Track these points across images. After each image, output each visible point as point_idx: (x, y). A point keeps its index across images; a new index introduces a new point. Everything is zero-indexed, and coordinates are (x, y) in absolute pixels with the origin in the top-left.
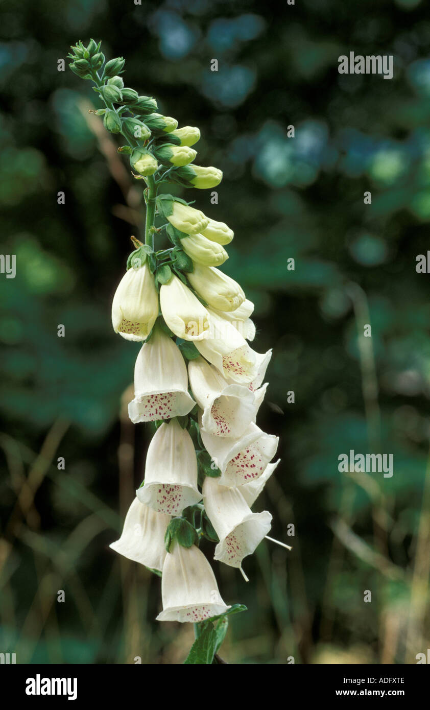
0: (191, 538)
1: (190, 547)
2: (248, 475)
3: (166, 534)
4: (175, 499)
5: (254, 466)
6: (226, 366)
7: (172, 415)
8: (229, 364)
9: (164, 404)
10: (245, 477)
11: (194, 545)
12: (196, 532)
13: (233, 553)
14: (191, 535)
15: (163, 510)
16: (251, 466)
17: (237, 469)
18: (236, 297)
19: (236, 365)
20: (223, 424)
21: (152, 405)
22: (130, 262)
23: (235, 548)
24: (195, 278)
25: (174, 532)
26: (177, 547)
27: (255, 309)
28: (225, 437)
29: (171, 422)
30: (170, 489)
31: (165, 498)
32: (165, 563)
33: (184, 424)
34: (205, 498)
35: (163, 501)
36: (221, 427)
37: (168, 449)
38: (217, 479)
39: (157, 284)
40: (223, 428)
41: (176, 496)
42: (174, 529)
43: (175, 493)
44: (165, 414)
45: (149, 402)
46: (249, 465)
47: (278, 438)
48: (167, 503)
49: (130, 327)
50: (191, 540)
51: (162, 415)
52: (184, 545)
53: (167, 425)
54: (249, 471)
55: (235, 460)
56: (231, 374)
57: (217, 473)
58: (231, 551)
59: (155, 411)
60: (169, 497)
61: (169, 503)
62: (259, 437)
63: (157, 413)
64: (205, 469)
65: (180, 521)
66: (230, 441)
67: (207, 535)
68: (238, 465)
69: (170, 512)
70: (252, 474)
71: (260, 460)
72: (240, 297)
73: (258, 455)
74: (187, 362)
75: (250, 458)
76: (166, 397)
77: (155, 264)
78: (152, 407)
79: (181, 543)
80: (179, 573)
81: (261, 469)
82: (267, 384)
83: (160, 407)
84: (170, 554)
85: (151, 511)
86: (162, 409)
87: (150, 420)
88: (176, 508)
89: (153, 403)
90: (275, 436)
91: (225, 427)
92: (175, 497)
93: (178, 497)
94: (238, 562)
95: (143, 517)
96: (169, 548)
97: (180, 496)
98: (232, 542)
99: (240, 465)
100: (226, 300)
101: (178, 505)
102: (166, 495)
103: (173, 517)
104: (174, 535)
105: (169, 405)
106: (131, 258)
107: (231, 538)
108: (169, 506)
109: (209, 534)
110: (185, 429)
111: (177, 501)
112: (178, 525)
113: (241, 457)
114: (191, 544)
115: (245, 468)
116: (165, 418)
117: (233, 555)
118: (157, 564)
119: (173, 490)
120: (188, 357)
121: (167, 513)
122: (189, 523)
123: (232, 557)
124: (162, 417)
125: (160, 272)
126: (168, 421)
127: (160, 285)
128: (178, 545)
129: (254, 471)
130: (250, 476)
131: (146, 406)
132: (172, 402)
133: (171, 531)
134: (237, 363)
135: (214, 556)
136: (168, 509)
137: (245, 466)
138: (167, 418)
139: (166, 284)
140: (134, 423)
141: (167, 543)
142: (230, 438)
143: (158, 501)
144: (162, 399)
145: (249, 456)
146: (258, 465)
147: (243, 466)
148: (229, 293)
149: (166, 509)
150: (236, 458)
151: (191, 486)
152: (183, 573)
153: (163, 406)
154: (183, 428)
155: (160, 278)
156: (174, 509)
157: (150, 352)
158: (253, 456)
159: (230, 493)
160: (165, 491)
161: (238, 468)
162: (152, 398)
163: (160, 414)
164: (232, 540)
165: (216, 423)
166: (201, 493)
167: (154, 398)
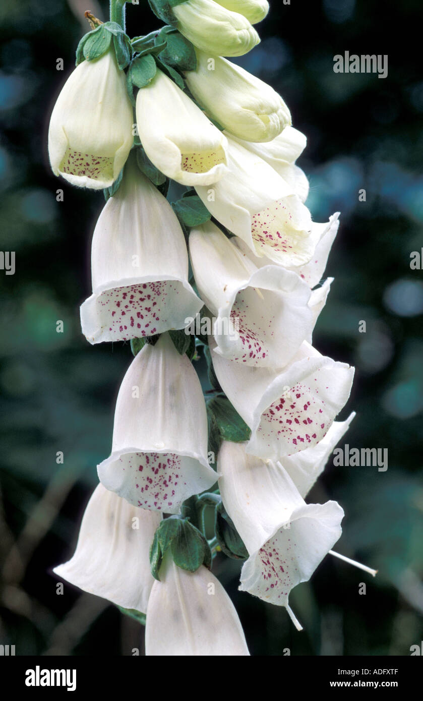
0: (197, 553)
1: (196, 570)
2: (299, 437)
3: (153, 547)
4: (168, 483)
5: (310, 421)
6: (258, 238)
7: (161, 329)
8: (264, 235)
9: (146, 309)
10: (295, 441)
11: (202, 566)
12: (206, 543)
13: (273, 579)
14: (198, 547)
15: (146, 502)
16: (305, 422)
17: (279, 427)
18: (275, 114)
19: (275, 236)
20: (252, 342)
21: (125, 310)
22: (81, 52)
23: (277, 569)
24: (199, 80)
25: (166, 542)
26: (173, 572)
27: (307, 144)
28: (257, 366)
29: (160, 342)
30: (160, 464)
31: (151, 481)
32: (151, 598)
33: (182, 346)
34: (221, 479)
35: (147, 486)
36: (250, 347)
37: (153, 390)
38: (243, 445)
39: (131, 88)
40: (254, 349)
41: (170, 477)
42: (167, 537)
43: (169, 471)
44: (147, 326)
45: (118, 305)
46: (301, 420)
47: (353, 368)
48: (153, 490)
49: (82, 168)
50: (198, 557)
51: (143, 328)
52: (185, 565)
53: (153, 347)
54: (300, 430)
55: (275, 410)
56: (267, 250)
57: (242, 434)
58: (270, 575)
59: (130, 322)
60: (158, 478)
61: (156, 490)
62: (317, 368)
63: (132, 325)
64: (222, 428)
65: (178, 524)
66: (266, 374)
67: (227, 547)
68: (281, 419)
69: (158, 505)
70: (307, 435)
71: (321, 411)
72: (282, 115)
73: (316, 403)
74: (187, 231)
75: (303, 408)
76: (149, 296)
77: (127, 55)
78: (123, 313)
79: (178, 562)
80: (176, 615)
81: (323, 426)
82: (330, 280)
83: (139, 314)
84: (161, 583)
85: (126, 505)
86: (142, 317)
87: (121, 339)
88: (169, 499)
89: (126, 307)
90: (348, 365)
91: (257, 348)
92: (168, 480)
93: (174, 479)
94: (283, 595)
95: (111, 517)
96: (159, 571)
97: (177, 476)
98: (271, 560)
99: (284, 420)
100: (255, 117)
101: (173, 493)
102: (152, 475)
103: (166, 516)
104: (166, 549)
105: (154, 310)
106: (83, 44)
107: (269, 551)
108: (156, 496)
109: (230, 547)
110: (185, 354)
111: (171, 486)
112: (173, 531)
113: (286, 405)
114: (198, 565)
115: (294, 425)
116: (149, 333)
117: (274, 583)
118: (138, 600)
119: (165, 466)
120: (189, 222)
121: (154, 508)
122: (194, 527)
123: (272, 585)
124: (143, 332)
125: (136, 68)
126: (153, 340)
127: (136, 90)
128: (174, 565)
129: (310, 429)
130: (302, 440)
131: (114, 313)
132: (161, 304)
133: (160, 541)
134: (278, 233)
135: (239, 583)
136: (156, 500)
137: (294, 422)
138: (152, 335)
139: (146, 86)
140: (93, 344)
141: (155, 561)
142: (265, 369)
143: (137, 486)
144: (142, 300)
145: (300, 404)
146: (318, 419)
147: (289, 422)
148: (261, 106)
149: (151, 501)
150: (277, 408)
151: (196, 455)
152: (184, 616)
153: (144, 313)
154: (181, 353)
155: (136, 77)
156: (167, 501)
157: (119, 212)
158: (308, 403)
159: (267, 470)
160: (150, 469)
161: (281, 425)
162: (124, 298)
163: (139, 326)
164: (271, 555)
165: (241, 340)
166: (215, 470)
167: (128, 298)
